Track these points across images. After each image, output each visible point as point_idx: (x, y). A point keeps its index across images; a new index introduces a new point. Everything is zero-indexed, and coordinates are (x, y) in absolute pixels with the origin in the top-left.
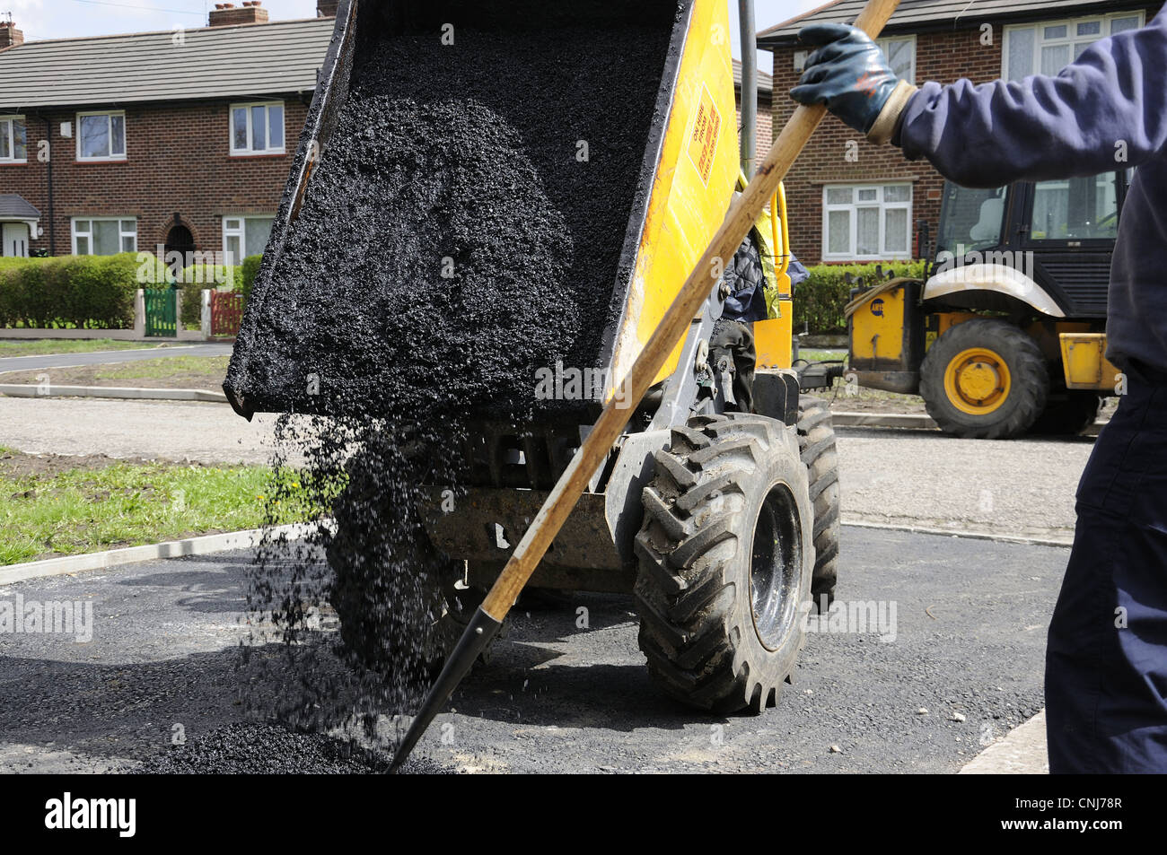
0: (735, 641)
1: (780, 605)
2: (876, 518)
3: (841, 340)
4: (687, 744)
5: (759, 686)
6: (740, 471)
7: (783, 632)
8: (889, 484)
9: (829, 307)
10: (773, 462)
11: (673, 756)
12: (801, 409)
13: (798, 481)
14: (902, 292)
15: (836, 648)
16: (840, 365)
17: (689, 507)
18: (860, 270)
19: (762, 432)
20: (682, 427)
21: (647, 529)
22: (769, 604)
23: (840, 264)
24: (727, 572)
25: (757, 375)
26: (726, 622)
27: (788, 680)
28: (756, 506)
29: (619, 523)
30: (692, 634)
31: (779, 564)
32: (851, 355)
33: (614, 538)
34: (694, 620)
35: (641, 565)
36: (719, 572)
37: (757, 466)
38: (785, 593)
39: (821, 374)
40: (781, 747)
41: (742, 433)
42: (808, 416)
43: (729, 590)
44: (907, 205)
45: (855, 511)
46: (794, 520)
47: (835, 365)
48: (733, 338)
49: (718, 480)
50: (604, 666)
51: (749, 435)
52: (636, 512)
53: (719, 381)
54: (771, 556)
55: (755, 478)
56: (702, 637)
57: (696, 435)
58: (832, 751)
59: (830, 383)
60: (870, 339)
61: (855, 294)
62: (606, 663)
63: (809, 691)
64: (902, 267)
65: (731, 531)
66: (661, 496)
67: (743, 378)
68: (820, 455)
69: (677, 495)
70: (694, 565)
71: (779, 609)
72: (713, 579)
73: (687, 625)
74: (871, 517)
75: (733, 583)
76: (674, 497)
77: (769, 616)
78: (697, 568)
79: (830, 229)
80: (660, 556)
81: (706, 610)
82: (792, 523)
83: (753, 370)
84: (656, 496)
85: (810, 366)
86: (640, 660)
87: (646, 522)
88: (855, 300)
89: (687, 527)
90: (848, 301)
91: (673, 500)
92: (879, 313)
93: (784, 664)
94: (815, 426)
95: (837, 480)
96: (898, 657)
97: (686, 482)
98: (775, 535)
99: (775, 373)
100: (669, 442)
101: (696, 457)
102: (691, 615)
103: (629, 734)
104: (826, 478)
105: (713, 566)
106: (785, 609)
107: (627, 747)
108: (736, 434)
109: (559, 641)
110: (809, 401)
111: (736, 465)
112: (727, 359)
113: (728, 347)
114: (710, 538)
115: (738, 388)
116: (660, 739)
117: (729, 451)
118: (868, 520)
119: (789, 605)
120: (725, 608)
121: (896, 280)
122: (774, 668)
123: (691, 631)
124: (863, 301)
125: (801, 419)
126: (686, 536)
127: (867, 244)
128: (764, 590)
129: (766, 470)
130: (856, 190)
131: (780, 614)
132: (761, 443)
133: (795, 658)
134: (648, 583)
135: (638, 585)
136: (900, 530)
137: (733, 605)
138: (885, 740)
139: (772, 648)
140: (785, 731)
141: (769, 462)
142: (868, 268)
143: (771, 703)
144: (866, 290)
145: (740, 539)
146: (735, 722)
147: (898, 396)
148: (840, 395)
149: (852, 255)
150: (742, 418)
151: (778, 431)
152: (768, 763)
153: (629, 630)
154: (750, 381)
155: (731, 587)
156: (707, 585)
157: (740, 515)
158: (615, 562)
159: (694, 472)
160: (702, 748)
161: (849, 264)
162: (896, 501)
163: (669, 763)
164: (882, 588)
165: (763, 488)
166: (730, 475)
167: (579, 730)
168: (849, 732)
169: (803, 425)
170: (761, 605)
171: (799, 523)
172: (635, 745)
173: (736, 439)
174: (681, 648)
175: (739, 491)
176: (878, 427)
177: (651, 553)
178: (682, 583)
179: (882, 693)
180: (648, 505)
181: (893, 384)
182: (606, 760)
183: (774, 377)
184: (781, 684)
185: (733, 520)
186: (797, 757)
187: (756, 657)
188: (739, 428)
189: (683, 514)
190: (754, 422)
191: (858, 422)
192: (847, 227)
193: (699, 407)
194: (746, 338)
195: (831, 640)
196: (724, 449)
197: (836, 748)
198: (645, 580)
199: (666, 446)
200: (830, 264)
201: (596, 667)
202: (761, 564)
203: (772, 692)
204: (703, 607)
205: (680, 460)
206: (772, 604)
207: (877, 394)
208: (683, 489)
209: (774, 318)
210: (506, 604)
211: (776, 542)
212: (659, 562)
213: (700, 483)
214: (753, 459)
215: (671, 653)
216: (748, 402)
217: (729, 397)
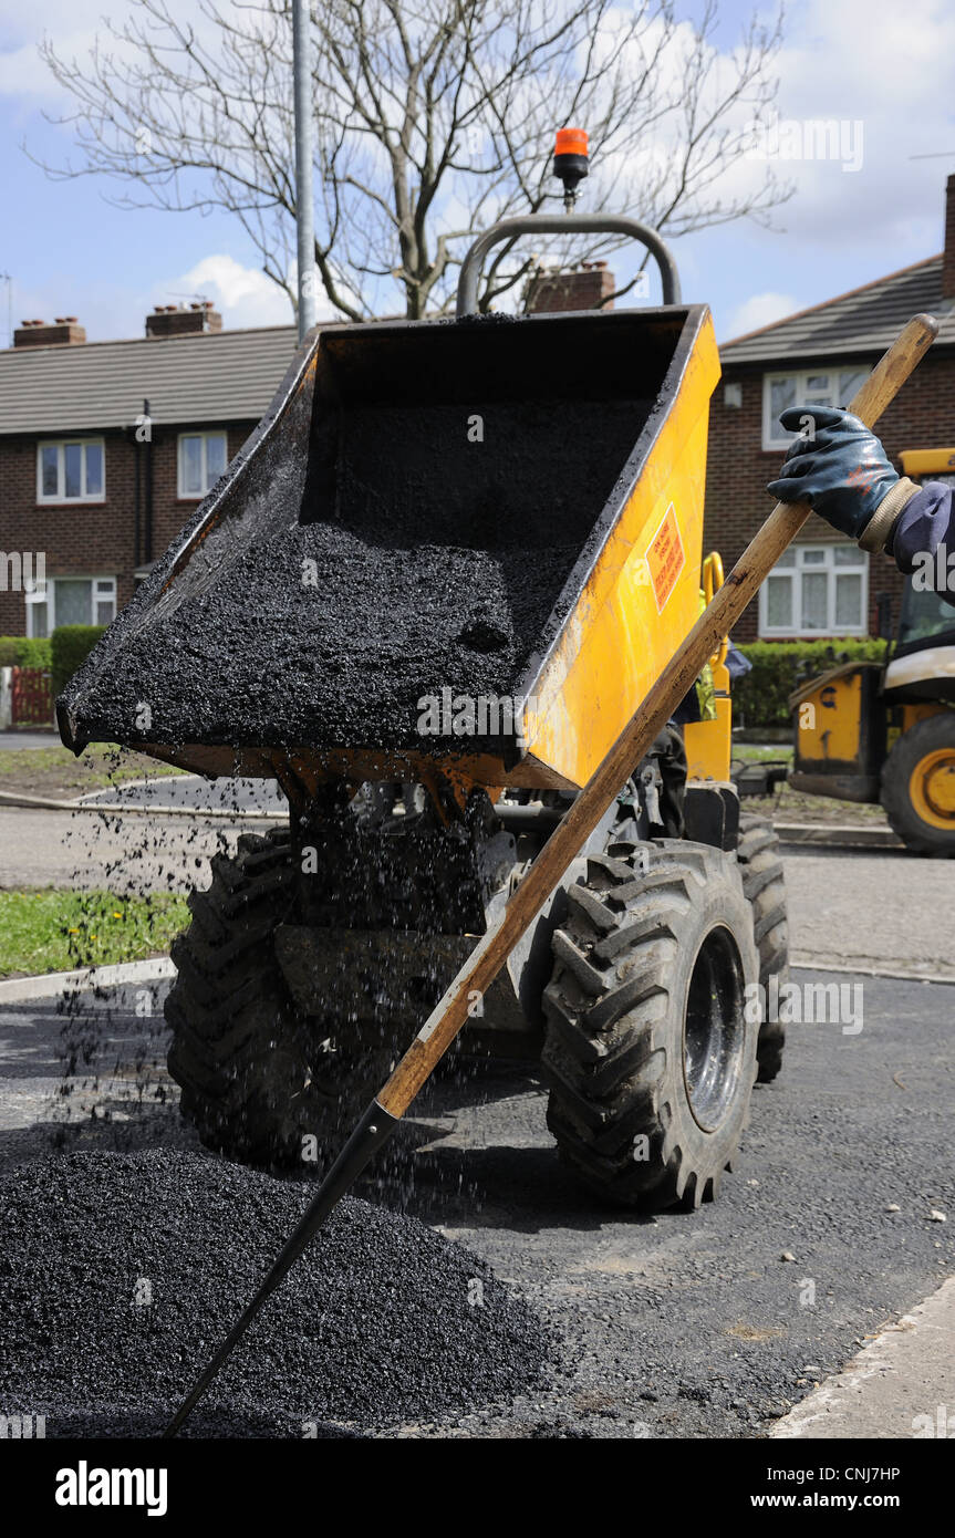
0: (665, 1121)
1: (718, 1075)
2: (830, 958)
3: (783, 734)
4: (606, 1249)
5: (693, 1177)
6: (672, 911)
7: (722, 1109)
8: (845, 916)
9: (768, 694)
10: (711, 900)
11: (589, 1265)
12: (742, 831)
13: (741, 923)
14: (857, 681)
15: (786, 1126)
16: (783, 767)
17: (610, 954)
18: (807, 648)
19: (698, 862)
20: (600, 855)
21: (558, 982)
22: (705, 1074)
23: (780, 641)
24: (656, 1035)
25: (689, 790)
26: (655, 1096)
27: (728, 1168)
28: (691, 954)
29: (523, 974)
30: (613, 1112)
31: (718, 1025)
32: (797, 755)
33: (517, 993)
34: (615, 1094)
35: (550, 1025)
36: (647, 1034)
37: (692, 905)
38: (724, 1060)
39: (760, 777)
40: (721, 1254)
41: (674, 865)
42: (750, 839)
43: (658, 1059)
44: (862, 570)
45: (803, 950)
46: (735, 970)
47: (776, 767)
48: (659, 746)
49: (645, 922)
50: (500, 1148)
51: (682, 867)
52: (545, 960)
53: (643, 798)
54: (709, 1014)
55: (689, 919)
56: (624, 1115)
57: (617, 865)
58: (784, 1259)
59: (770, 790)
60: (820, 736)
61: (801, 681)
62: (504, 1144)
63: (754, 1182)
64: (856, 646)
65: (661, 984)
66: (575, 941)
67: (672, 793)
68: (764, 887)
69: (595, 940)
70: (615, 1027)
71: (718, 1080)
72: (639, 1045)
73: (607, 1100)
74: (823, 957)
75: (663, 1049)
76: (591, 943)
77: (705, 1089)
78: (619, 1030)
79: (770, 597)
80: (574, 1015)
81: (629, 1082)
82: (733, 974)
83: (683, 783)
84: (569, 941)
85: (747, 767)
86: (547, 1141)
87: (556, 973)
88: (802, 688)
89: (608, 979)
90: (793, 690)
91: (590, 946)
92: (830, 705)
93: (724, 1148)
94: (758, 852)
95: (785, 919)
96: (861, 1138)
97: (607, 924)
98: (713, 988)
99: (710, 787)
100: (585, 876)
101: (618, 893)
102: (612, 1087)
103: (535, 1236)
104: (772, 916)
105: (638, 1027)
106: (724, 1081)
107: (531, 1254)
108: (667, 865)
109: (446, 1116)
110: (751, 822)
111: (667, 904)
112: (652, 770)
113: (654, 756)
114: (636, 993)
115: (666, 806)
116: (573, 1243)
117: (657, 887)
118: (820, 961)
119: (729, 1074)
120: (654, 1078)
121: (851, 665)
122: (712, 1153)
123: (610, 1108)
124: (810, 690)
125: (741, 843)
126: (606, 990)
127: (814, 615)
128: (699, 1056)
129: (703, 910)
130: (800, 552)
131: (719, 1086)
132: (697, 876)
133: (737, 1140)
134: (558, 1048)
135: (546, 1050)
136: (858, 974)
137: (662, 1075)
138: (849, 1245)
139: (710, 1129)
140: (726, 1234)
141: (706, 900)
142: (814, 647)
143: (708, 1197)
144: (815, 675)
145: (671, 994)
146: (663, 1222)
147: (853, 805)
148: (782, 803)
149: (796, 629)
150: (675, 845)
151: (718, 861)
152: (706, 1275)
153: (531, 1102)
154: (681, 797)
155: (661, 1054)
156: (631, 1050)
157: (671, 965)
158: (518, 1022)
159: (616, 911)
160: (624, 1255)
161: (792, 641)
162: (853, 936)
163: (585, 1274)
164: (839, 1048)
165: (700, 931)
166: (659, 916)
167: (473, 1232)
168: (804, 1235)
169: (744, 851)
170: (696, 1075)
171: (742, 974)
172: (542, 1251)
173: (669, 871)
174: (599, 1128)
175: (672, 936)
176: (829, 843)
177: (564, 1012)
178: (601, 1047)
179: (843, 1184)
180: (559, 952)
181: (848, 791)
182: (507, 1270)
183: (709, 793)
184: (719, 1173)
185: (663, 970)
186: (741, 1267)
187: (690, 1139)
188: (671, 857)
189: (603, 964)
190: (688, 851)
191: (805, 836)
192: (789, 595)
193: (619, 830)
194: (676, 745)
195: (779, 1116)
196: (653, 884)
197: (790, 1256)
198: (556, 1044)
199: (581, 879)
200: (769, 641)
201: (491, 1149)
202: (697, 1025)
203: (710, 1182)
204: (627, 1079)
205: (599, 897)
206: (709, 1073)
207: (827, 802)
208: (602, 933)
209: (709, 719)
210: (406, 1097)
211: (714, 997)
212: (573, 1022)
213: (623, 926)
214: (687, 897)
215: (586, 1134)
216: (678, 823)
217: (655, 817)
